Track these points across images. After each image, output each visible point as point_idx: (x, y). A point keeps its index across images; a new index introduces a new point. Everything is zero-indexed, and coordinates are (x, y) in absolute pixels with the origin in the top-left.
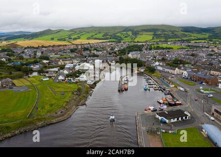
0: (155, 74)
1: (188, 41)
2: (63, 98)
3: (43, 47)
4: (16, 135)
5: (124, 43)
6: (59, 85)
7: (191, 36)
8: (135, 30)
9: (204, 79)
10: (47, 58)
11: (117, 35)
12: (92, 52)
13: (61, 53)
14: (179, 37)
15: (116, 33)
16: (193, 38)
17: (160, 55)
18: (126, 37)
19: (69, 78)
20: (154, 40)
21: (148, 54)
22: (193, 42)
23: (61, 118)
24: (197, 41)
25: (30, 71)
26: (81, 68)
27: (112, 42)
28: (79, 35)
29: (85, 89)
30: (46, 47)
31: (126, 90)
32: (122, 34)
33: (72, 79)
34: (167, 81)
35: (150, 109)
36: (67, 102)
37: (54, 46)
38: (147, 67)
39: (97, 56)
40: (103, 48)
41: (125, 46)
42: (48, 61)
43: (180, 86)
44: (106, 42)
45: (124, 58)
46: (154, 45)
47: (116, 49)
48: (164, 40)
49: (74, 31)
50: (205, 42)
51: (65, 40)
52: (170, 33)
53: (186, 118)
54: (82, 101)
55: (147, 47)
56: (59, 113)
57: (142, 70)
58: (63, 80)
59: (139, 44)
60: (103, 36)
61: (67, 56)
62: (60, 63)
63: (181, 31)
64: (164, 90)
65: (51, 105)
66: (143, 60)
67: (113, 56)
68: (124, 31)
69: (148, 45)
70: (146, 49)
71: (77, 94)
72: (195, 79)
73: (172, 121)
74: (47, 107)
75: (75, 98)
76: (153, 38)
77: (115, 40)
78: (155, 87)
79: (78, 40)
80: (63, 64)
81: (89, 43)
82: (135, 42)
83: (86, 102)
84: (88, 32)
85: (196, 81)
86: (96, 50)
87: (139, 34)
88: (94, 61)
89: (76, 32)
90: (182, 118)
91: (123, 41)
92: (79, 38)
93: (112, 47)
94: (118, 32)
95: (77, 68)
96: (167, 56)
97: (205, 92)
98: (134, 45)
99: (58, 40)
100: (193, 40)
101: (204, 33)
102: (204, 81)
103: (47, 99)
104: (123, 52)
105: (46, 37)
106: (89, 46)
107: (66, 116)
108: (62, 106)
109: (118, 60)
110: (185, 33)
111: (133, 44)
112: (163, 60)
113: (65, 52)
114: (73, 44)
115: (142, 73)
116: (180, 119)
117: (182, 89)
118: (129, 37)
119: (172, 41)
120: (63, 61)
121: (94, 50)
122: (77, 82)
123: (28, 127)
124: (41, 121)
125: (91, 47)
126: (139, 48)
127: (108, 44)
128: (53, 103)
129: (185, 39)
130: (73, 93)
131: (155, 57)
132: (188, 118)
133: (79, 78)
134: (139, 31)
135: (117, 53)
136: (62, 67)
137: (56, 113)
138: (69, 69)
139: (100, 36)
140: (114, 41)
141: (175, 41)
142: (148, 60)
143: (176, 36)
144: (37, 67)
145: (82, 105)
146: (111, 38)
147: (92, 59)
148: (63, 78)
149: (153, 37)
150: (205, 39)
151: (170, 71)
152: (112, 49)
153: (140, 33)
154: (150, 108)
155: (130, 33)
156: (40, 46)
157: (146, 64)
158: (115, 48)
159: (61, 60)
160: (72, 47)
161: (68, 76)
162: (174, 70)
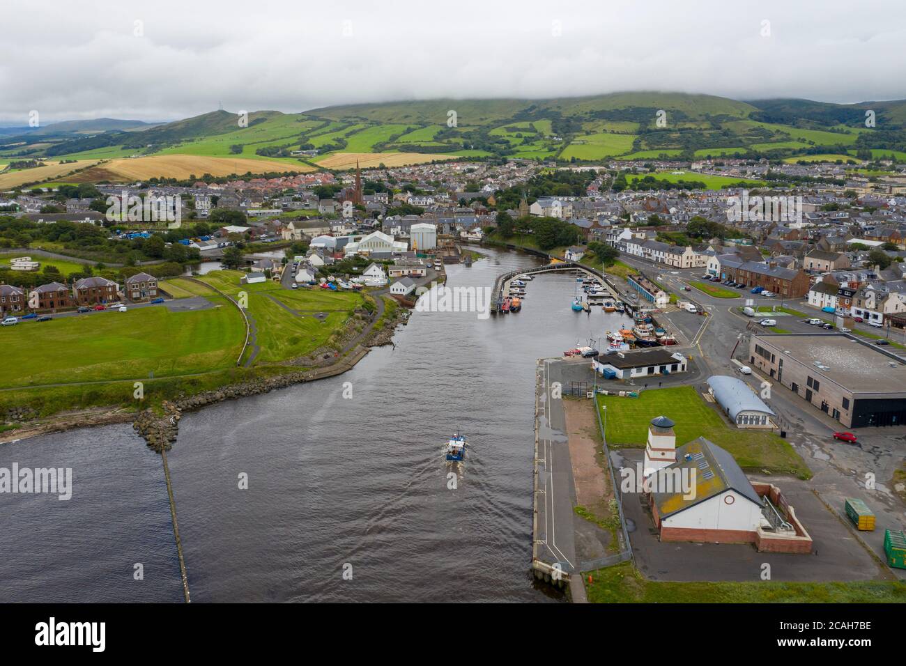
0: (616, 268)
1: (775, 158)
2: (324, 326)
3: (208, 179)
4: (216, 401)
5: (519, 164)
6: (305, 295)
7: (789, 140)
8: (566, 114)
9: (768, 279)
10: (239, 219)
11: (494, 132)
12: (400, 196)
13: (284, 201)
14: (740, 143)
15: (489, 127)
16: (796, 146)
17: (645, 207)
18: (527, 141)
19: (331, 278)
20: (639, 155)
21: (603, 206)
22: (794, 161)
23: (327, 369)
24: (809, 159)
25: (191, 258)
26: (365, 250)
27: (470, 160)
28: (340, 135)
29: (387, 307)
30: (220, 181)
31: (515, 310)
32: (514, 129)
33: (339, 280)
34: (649, 286)
35: (579, 353)
36: (339, 334)
37: (248, 177)
38: (592, 247)
39: (418, 211)
40: (437, 184)
41: (522, 176)
42: (242, 229)
43: (685, 298)
44: (449, 161)
45: (514, 218)
46: (635, 172)
47: (487, 188)
48: (678, 153)
49: (319, 117)
50: (839, 163)
51: (285, 155)
52: (705, 125)
53: (674, 368)
54: (382, 336)
55: (609, 181)
56: (321, 358)
57: (575, 258)
58: (312, 283)
59: (579, 169)
60: (436, 139)
61: (307, 214)
62: (286, 235)
63: (751, 116)
64: (635, 309)
65: (295, 341)
66: (583, 222)
67: (477, 211)
68: (519, 117)
69: (613, 173)
70: (602, 189)
71: (363, 319)
72: (741, 281)
73: (634, 373)
74: (283, 345)
75: (358, 325)
76: (636, 148)
77: (482, 154)
78: (608, 304)
79: (339, 155)
80: (298, 237)
81: (382, 167)
82: (563, 163)
83: (393, 339)
84: (379, 124)
85: (743, 287)
86: (412, 190)
87: (579, 130)
88: (406, 227)
89: (328, 122)
90: (662, 369)
91: (517, 158)
92: (341, 146)
93: (473, 181)
94: (498, 123)
95: (351, 249)
96: (673, 210)
97: (757, 314)
98: (557, 173)
99: (262, 153)
100: (795, 153)
101: (842, 126)
102: (768, 286)
103: (279, 326)
104: (510, 197)
105: (209, 141)
106: (381, 175)
107: (338, 365)
108: (326, 343)
109: (494, 225)
110: (767, 126)
111: (552, 168)
112: (654, 223)
113: (299, 200)
114: (322, 170)
115: (574, 265)
116: (657, 370)
117: (689, 306)
118: (540, 143)
119: (709, 158)
120: (297, 226)
121: (405, 190)
122: (356, 290)
123: (245, 386)
124: (276, 373)
125: (393, 181)
126: (574, 186)
127: (458, 168)
128: (296, 335)
129: (761, 148)
130: (351, 314)
131: (627, 216)
132: (679, 369)
133: (361, 279)
134: (580, 119)
135: (492, 201)
136: (301, 248)
137: (312, 358)
138: (324, 251)
139: (424, 136)
140: (478, 159)
141: (723, 156)
142: (596, 225)
143: (727, 138)
144: (209, 246)
145: (381, 345)
146: (466, 147)
147: (400, 223)
148: (310, 278)
149: (636, 144)
150: (842, 150)
151: (668, 258)
152: (473, 187)
153: (586, 126)
154: (581, 349)
155: (544, 126)
156: (198, 177)
157: (590, 237)
158: (483, 185)
159: (291, 226)
160: (319, 181)
161: (323, 271)
162: (681, 253)
